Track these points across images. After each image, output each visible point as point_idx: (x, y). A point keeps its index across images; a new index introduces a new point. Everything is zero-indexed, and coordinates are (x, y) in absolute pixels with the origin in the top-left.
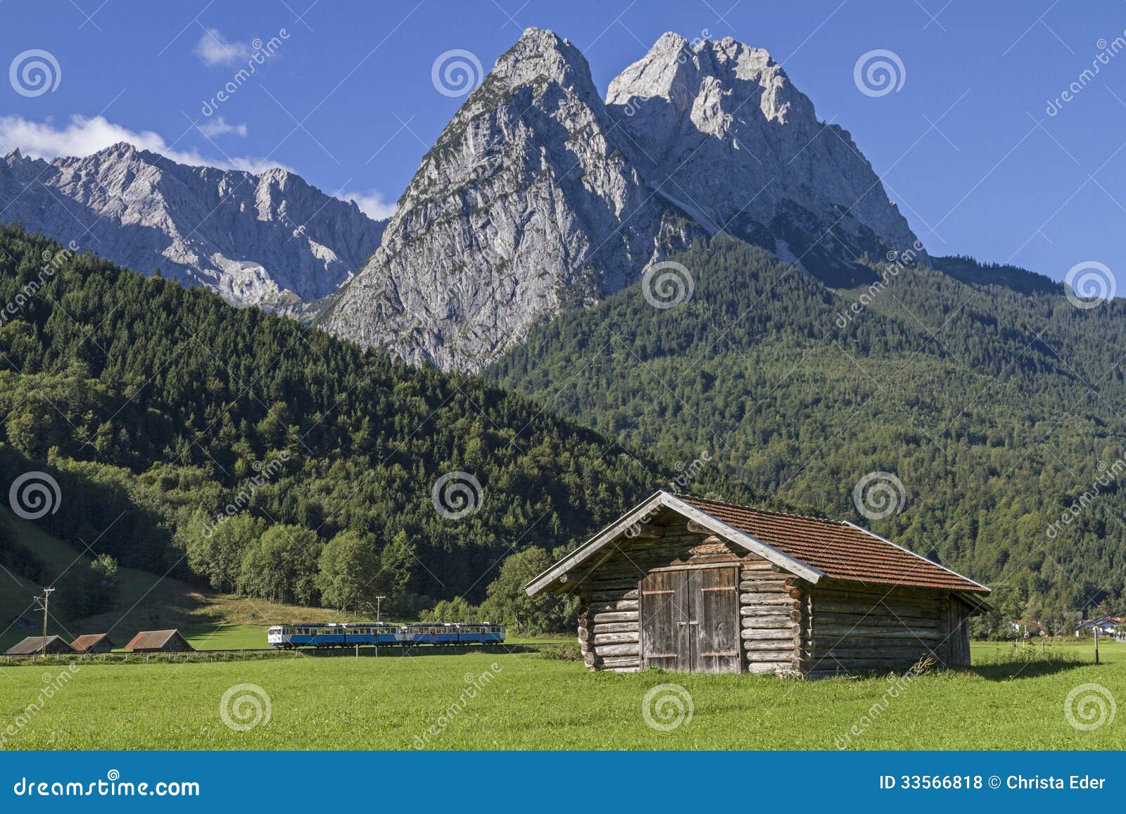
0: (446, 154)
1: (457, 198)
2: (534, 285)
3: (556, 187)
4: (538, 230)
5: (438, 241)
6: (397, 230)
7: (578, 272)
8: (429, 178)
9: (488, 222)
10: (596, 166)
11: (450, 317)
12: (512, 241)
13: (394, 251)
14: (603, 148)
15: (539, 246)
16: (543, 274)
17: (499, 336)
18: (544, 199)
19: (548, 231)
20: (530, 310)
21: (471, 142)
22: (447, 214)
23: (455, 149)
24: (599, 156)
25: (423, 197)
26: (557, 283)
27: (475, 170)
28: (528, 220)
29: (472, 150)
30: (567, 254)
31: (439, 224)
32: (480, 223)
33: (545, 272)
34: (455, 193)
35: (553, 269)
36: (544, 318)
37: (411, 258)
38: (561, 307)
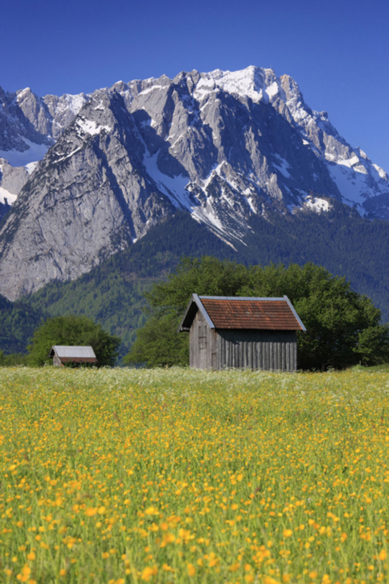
0: (62, 167)
1: (68, 191)
2: (101, 233)
3: (110, 189)
4: (102, 209)
5: (60, 209)
6: (41, 203)
7: (118, 228)
8: (55, 178)
9: (81, 203)
10: (127, 178)
11: (65, 244)
12: (91, 212)
13: (41, 213)
14: (130, 169)
15: (103, 216)
17: (86, 254)
18: (105, 194)
19: (107, 209)
20: (98, 243)
21: (74, 164)
22: (63, 198)
23: (67, 167)
24: (129, 173)
25: (52, 188)
26: (110, 233)
27: (75, 178)
28: (98, 203)
29: (74, 168)
30: (114, 220)
31: (60, 202)
32: (78, 203)
33: (105, 228)
34: (67, 188)
35: (109, 226)
36: (104, 248)
37: (48, 216)
38: (112, 243)
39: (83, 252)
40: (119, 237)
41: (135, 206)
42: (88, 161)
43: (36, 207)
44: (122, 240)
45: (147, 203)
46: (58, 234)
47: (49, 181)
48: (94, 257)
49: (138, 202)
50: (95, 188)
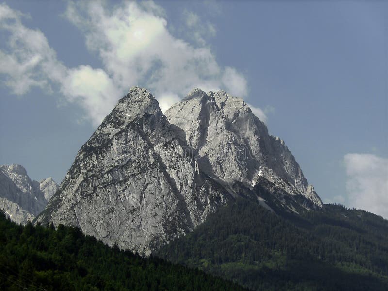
0: (101, 152)
1: (109, 175)
2: (151, 221)
3: (160, 171)
4: (152, 193)
5: (100, 196)
6: (77, 190)
7: (171, 215)
8: (93, 164)
9: (126, 188)
10: (178, 161)
12: (138, 198)
13: (76, 202)
14: (181, 152)
15: (153, 201)
16: (155, 215)
17: (134, 247)
18: (154, 177)
19: (157, 193)
20: (149, 233)
21: (115, 147)
22: (104, 183)
23: (106, 150)
24: (180, 156)
25: (90, 174)
26: (162, 220)
27: (117, 161)
28: (146, 187)
29: (116, 151)
30: (167, 206)
31: (100, 188)
32: (122, 188)
33: (156, 215)
34: (108, 173)
35: (160, 213)
36: (156, 238)
37: (85, 205)
38: (165, 233)
39: (130, 244)
40: (174, 225)
41: (189, 192)
42: (132, 142)
43: (70, 196)
44: (178, 229)
45: (202, 189)
46: (98, 225)
47: (85, 168)
48: (144, 249)
49: (192, 187)
50: (142, 171)
